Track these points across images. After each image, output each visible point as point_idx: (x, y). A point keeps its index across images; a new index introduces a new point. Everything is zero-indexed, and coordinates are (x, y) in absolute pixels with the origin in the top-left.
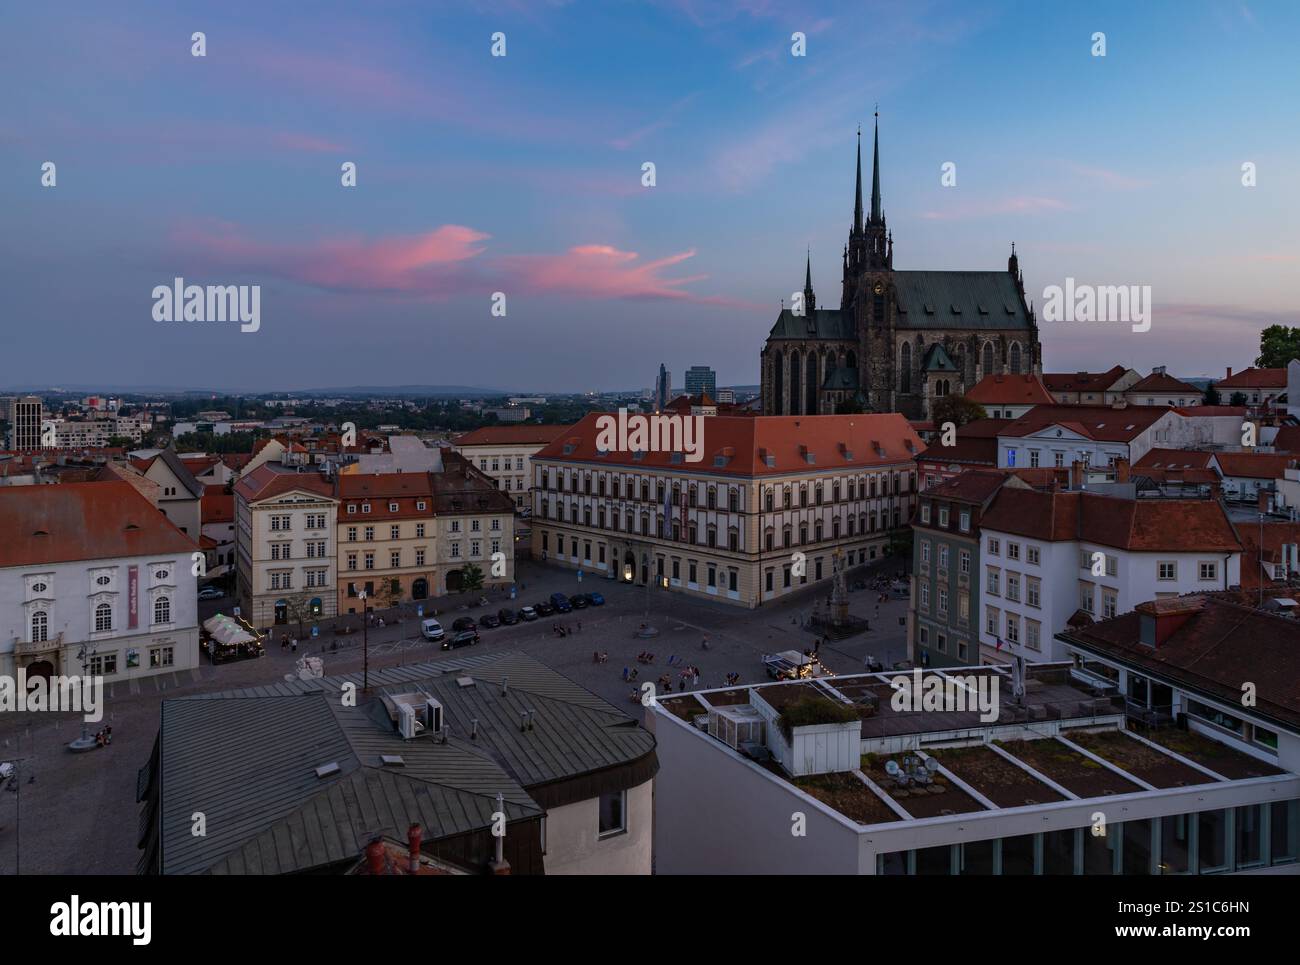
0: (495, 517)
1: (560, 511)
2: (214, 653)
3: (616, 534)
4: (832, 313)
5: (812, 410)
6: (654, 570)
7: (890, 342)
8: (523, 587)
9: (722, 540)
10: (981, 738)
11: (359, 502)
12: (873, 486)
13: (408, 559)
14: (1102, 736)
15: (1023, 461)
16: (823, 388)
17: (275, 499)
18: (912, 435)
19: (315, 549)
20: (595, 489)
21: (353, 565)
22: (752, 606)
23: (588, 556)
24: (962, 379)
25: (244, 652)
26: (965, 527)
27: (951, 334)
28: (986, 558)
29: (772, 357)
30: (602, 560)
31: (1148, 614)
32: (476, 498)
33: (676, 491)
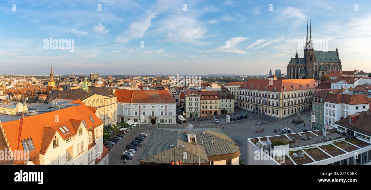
0: (230, 100)
1: (243, 99)
2: (179, 121)
3: (254, 103)
4: (302, 59)
5: (297, 78)
6: (262, 111)
7: (313, 65)
8: (236, 114)
9: (275, 105)
10: (316, 146)
11: (204, 96)
12: (307, 93)
13: (213, 107)
14: (340, 142)
15: (335, 88)
16: (299, 74)
17: (190, 95)
18: (315, 83)
19: (197, 104)
20: (250, 94)
21: (203, 108)
22: (281, 118)
23: (249, 108)
24: (327, 72)
25: (184, 122)
26: (321, 101)
27: (325, 63)
28: (325, 107)
29: (289, 68)
30: (252, 109)
31: (350, 117)
32: (226, 96)
33: (266, 95)
